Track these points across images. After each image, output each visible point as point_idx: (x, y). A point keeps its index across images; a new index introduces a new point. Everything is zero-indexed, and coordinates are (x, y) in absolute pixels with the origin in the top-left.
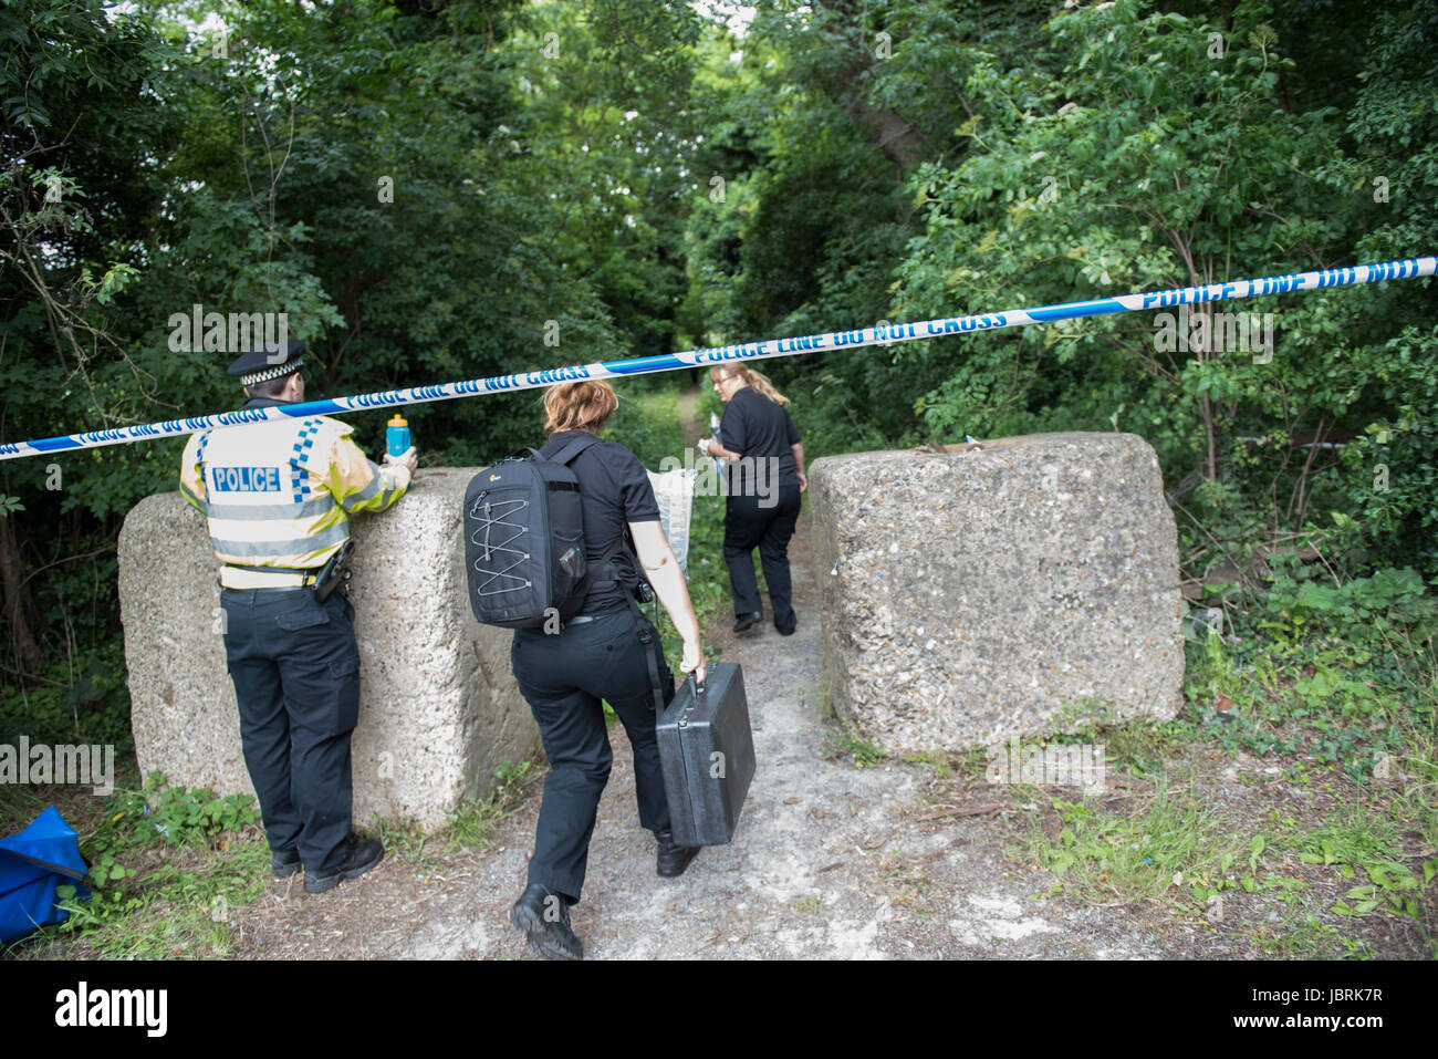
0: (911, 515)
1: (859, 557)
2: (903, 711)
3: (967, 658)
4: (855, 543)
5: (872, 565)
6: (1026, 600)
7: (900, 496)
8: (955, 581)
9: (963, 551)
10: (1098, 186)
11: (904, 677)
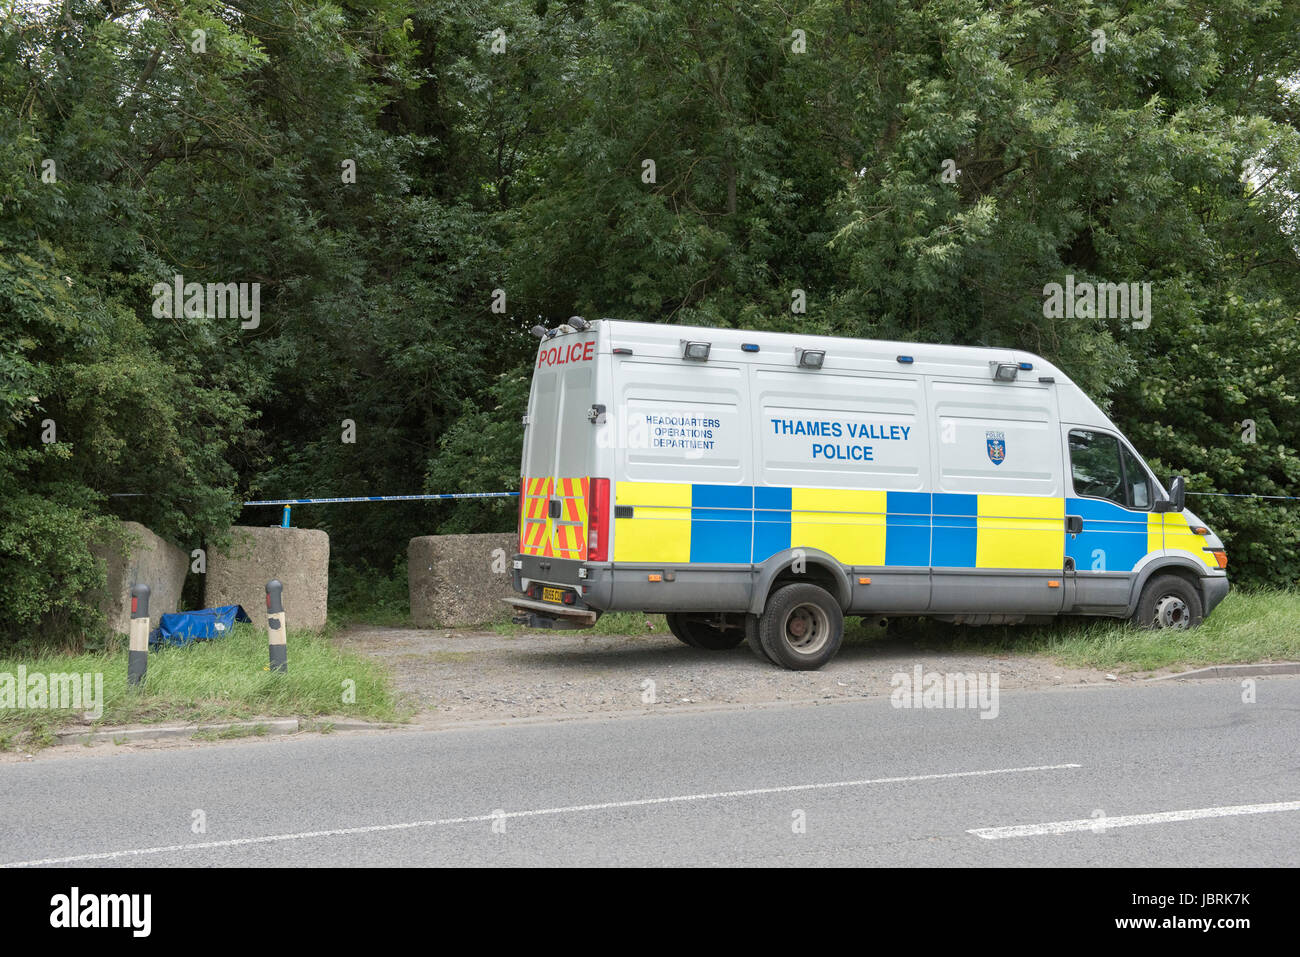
0: (457, 550)
1: (440, 563)
2: (451, 613)
3: (471, 596)
4: (439, 558)
5: (445, 565)
6: (489, 580)
7: (454, 544)
8: (468, 572)
9: (471, 563)
10: (511, 450)
11: (452, 601)
